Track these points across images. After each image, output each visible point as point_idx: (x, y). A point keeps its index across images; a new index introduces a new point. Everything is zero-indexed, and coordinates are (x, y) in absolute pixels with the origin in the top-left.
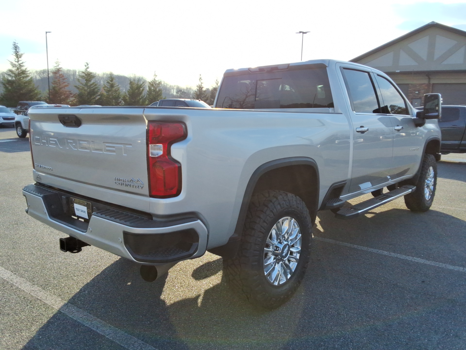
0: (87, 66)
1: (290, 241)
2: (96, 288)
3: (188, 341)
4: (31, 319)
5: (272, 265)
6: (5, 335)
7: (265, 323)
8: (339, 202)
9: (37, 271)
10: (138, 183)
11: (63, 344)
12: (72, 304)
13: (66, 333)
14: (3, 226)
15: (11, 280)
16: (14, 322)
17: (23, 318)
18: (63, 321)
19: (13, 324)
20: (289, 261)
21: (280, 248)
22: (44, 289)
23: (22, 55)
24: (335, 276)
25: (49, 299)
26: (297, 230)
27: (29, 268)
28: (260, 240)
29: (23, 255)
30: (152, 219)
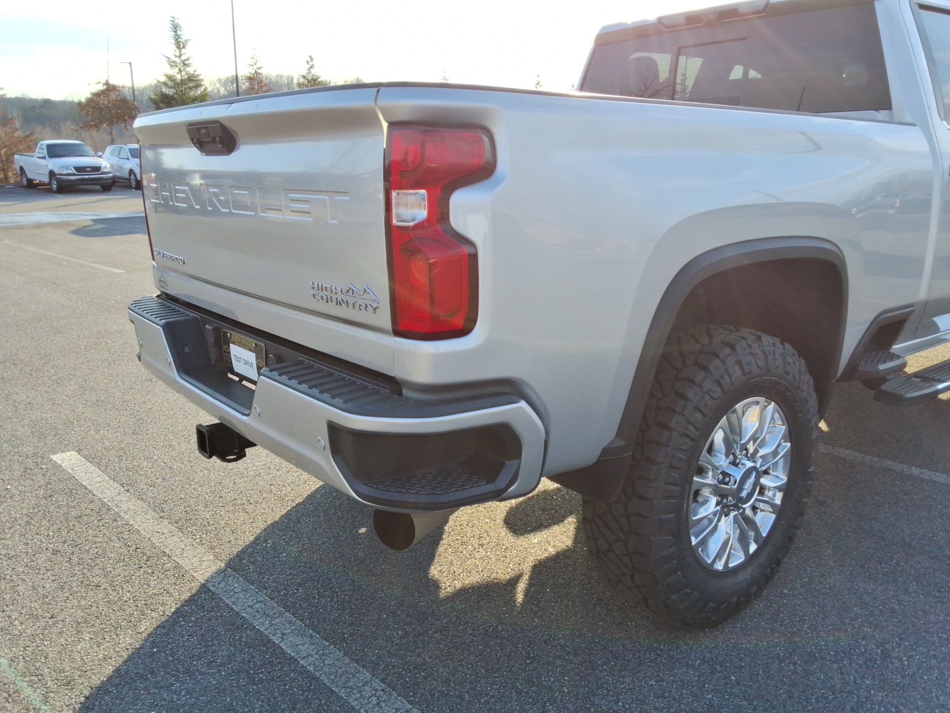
0: (311, 63)
1: (760, 460)
2: (291, 536)
3: (491, 694)
4: (143, 602)
5: (711, 521)
6: (82, 636)
7: (687, 665)
8: (892, 360)
9: (174, 487)
10: (366, 296)
11: (202, 674)
12: (235, 570)
13: (213, 645)
14: (123, 384)
15: (117, 505)
16: (106, 605)
17: (125, 599)
18: (211, 611)
19: (103, 610)
20: (754, 508)
21: (734, 477)
22: (180, 529)
23: (186, 43)
24: (869, 548)
25: (188, 555)
26: (780, 431)
27: (158, 479)
28: (685, 458)
29: (151, 448)
30: (400, 394)
